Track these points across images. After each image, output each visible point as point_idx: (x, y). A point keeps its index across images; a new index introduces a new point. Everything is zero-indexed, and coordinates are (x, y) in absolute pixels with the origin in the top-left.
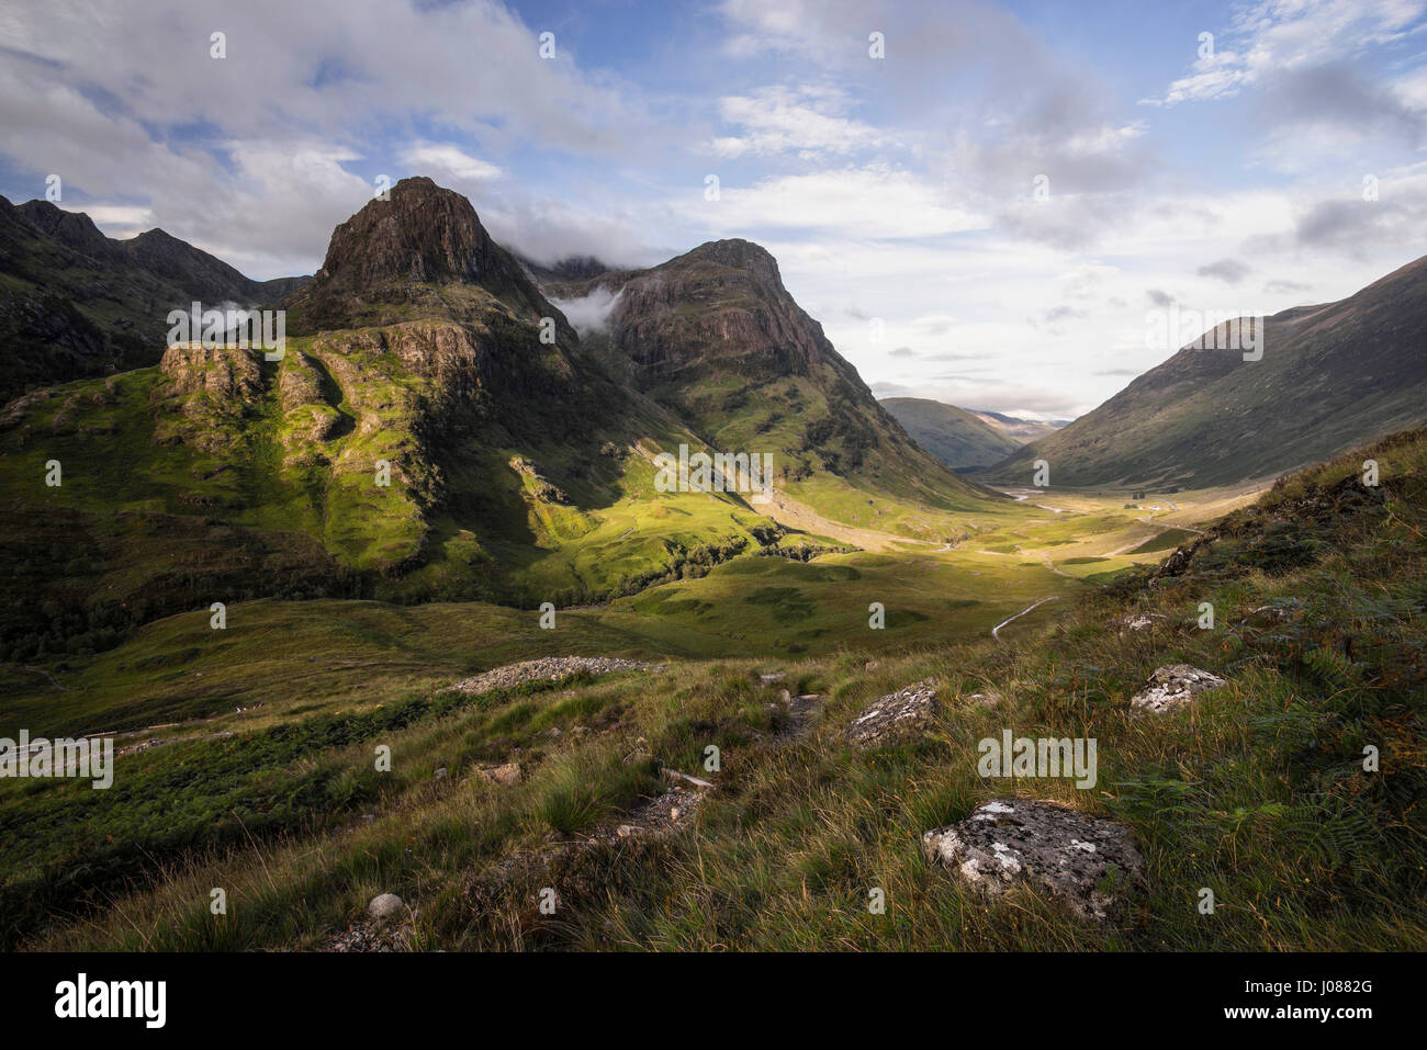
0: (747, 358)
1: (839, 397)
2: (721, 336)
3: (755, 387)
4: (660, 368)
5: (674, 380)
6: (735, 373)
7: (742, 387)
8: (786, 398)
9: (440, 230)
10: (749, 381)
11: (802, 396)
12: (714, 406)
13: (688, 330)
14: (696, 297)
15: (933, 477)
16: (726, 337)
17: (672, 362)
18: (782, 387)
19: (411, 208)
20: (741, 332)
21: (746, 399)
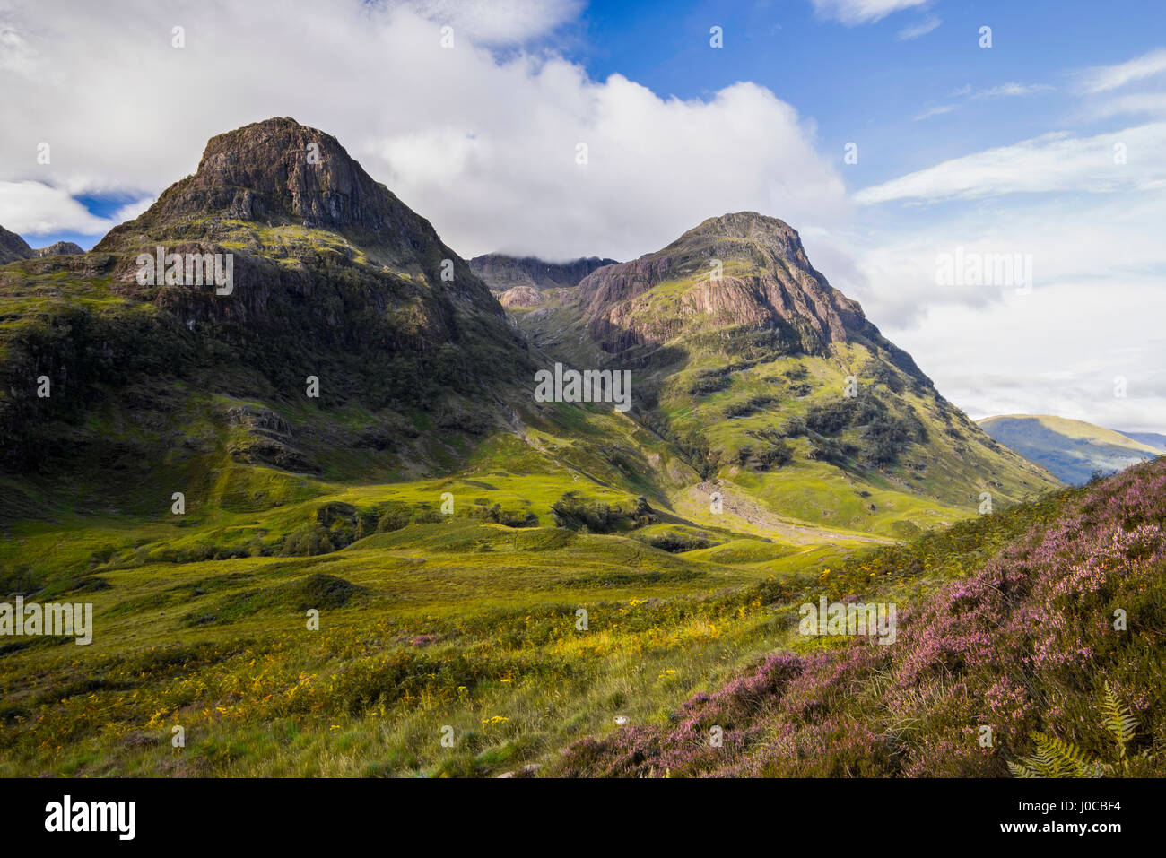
0: (733, 333)
1: (871, 381)
2: (703, 310)
3: (744, 367)
4: (629, 355)
5: (644, 366)
6: (716, 350)
7: (724, 366)
8: (785, 378)
9: (285, 169)
10: (734, 360)
11: (812, 377)
12: (680, 389)
13: (666, 308)
14: (681, 272)
15: (1013, 481)
16: (709, 309)
17: (644, 346)
18: (782, 366)
19: (251, 144)
20: (726, 300)
21: (729, 381)
